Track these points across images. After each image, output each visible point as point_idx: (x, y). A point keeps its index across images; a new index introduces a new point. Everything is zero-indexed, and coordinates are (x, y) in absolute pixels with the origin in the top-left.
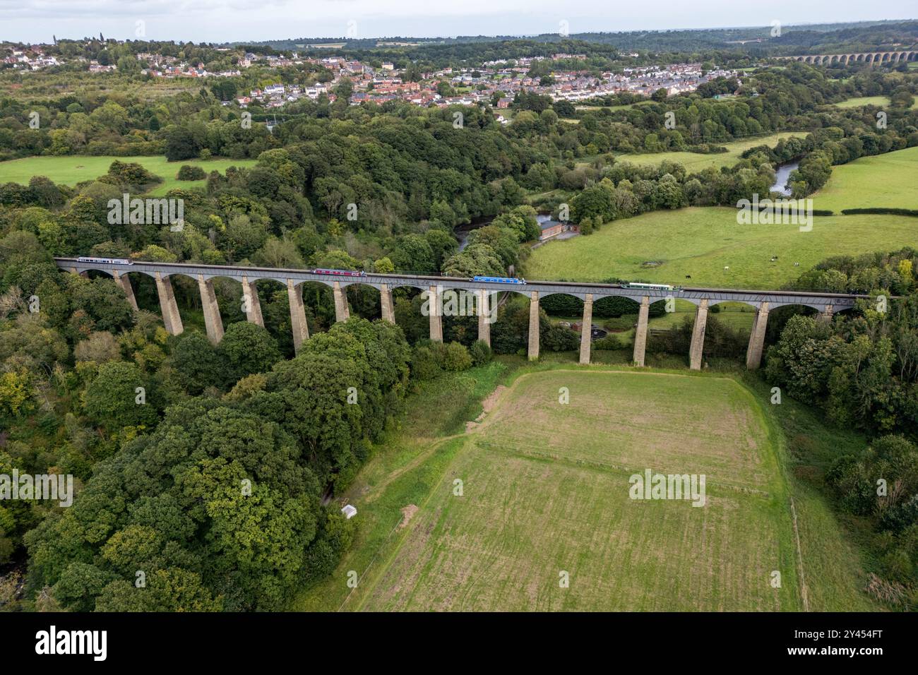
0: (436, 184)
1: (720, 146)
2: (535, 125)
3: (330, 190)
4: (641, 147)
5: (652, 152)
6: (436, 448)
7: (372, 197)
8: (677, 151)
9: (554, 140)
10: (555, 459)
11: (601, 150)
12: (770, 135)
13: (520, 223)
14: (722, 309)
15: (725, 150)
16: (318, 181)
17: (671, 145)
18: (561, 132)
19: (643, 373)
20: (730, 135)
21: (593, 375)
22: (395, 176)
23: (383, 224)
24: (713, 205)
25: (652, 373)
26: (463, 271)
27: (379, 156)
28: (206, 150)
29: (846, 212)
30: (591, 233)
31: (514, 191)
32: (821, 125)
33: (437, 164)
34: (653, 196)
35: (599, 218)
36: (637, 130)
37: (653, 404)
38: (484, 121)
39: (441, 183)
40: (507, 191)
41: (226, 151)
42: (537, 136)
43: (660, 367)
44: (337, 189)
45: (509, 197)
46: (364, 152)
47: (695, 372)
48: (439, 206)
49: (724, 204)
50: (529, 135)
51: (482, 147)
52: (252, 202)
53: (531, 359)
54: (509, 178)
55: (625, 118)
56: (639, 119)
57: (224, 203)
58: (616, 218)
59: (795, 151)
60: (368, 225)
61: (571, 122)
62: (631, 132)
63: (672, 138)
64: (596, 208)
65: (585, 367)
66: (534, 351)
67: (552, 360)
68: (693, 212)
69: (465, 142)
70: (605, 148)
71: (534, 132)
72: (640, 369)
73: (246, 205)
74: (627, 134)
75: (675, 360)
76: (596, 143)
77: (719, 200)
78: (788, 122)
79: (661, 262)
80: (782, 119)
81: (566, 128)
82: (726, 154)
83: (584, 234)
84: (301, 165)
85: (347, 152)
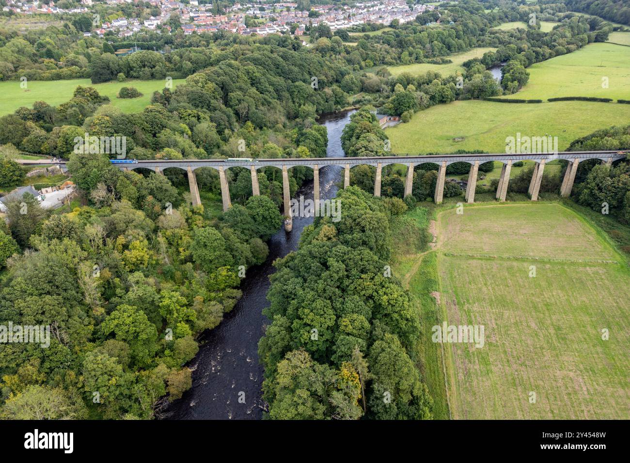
0: (296, 93)
1: (448, 58)
2: (332, 48)
3: (240, 101)
4: (399, 61)
5: (406, 64)
6: (421, 259)
7: (263, 104)
8: (420, 63)
9: (344, 57)
10: (495, 258)
11: (374, 64)
12: (470, 50)
13: (369, 118)
14: (524, 164)
15: (450, 62)
16: (231, 95)
17: (416, 59)
18: (348, 53)
19: (506, 205)
20: (448, 51)
21: (479, 210)
22: (271, 89)
23: (277, 123)
24: (469, 99)
25: (511, 204)
26: (372, 152)
27: (257, 74)
28: (121, 74)
29: (550, 100)
30: (408, 121)
31: (341, 95)
32: (498, 43)
33: (289, 78)
34: (437, 95)
35: (412, 111)
36: (394, 49)
37: (525, 222)
38: (296, 45)
39: (299, 92)
40: (336, 95)
41: (135, 74)
42: (334, 56)
43: (515, 201)
44: (243, 100)
45: (338, 99)
46: (248, 73)
47: (534, 202)
48: (304, 108)
49: (475, 98)
50: (328, 55)
51: (311, 65)
52: (199, 113)
53: (438, 203)
54: (335, 86)
55: (381, 41)
56: (393, 42)
57: (182, 115)
58: (418, 111)
59: (492, 61)
60: (269, 125)
61: (351, 44)
62: (391, 51)
63: (417, 54)
64: (407, 105)
65: (471, 205)
66: (439, 198)
67: (450, 203)
68: (459, 104)
69: (301, 62)
70: (377, 63)
71: (332, 52)
72: (503, 203)
73: (196, 115)
74: (388, 53)
75: (520, 196)
76: (371, 59)
77: (472, 96)
78: (478, 41)
79: (463, 138)
80: (474, 40)
81: (350, 50)
82: (451, 64)
83: (404, 122)
84: (217, 84)
85: (240, 73)
